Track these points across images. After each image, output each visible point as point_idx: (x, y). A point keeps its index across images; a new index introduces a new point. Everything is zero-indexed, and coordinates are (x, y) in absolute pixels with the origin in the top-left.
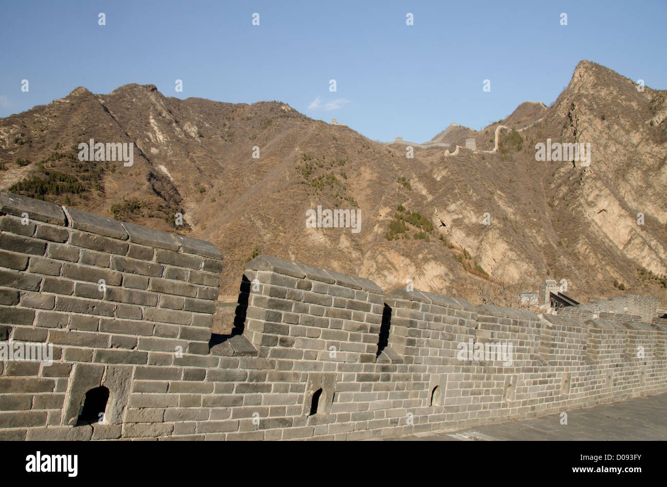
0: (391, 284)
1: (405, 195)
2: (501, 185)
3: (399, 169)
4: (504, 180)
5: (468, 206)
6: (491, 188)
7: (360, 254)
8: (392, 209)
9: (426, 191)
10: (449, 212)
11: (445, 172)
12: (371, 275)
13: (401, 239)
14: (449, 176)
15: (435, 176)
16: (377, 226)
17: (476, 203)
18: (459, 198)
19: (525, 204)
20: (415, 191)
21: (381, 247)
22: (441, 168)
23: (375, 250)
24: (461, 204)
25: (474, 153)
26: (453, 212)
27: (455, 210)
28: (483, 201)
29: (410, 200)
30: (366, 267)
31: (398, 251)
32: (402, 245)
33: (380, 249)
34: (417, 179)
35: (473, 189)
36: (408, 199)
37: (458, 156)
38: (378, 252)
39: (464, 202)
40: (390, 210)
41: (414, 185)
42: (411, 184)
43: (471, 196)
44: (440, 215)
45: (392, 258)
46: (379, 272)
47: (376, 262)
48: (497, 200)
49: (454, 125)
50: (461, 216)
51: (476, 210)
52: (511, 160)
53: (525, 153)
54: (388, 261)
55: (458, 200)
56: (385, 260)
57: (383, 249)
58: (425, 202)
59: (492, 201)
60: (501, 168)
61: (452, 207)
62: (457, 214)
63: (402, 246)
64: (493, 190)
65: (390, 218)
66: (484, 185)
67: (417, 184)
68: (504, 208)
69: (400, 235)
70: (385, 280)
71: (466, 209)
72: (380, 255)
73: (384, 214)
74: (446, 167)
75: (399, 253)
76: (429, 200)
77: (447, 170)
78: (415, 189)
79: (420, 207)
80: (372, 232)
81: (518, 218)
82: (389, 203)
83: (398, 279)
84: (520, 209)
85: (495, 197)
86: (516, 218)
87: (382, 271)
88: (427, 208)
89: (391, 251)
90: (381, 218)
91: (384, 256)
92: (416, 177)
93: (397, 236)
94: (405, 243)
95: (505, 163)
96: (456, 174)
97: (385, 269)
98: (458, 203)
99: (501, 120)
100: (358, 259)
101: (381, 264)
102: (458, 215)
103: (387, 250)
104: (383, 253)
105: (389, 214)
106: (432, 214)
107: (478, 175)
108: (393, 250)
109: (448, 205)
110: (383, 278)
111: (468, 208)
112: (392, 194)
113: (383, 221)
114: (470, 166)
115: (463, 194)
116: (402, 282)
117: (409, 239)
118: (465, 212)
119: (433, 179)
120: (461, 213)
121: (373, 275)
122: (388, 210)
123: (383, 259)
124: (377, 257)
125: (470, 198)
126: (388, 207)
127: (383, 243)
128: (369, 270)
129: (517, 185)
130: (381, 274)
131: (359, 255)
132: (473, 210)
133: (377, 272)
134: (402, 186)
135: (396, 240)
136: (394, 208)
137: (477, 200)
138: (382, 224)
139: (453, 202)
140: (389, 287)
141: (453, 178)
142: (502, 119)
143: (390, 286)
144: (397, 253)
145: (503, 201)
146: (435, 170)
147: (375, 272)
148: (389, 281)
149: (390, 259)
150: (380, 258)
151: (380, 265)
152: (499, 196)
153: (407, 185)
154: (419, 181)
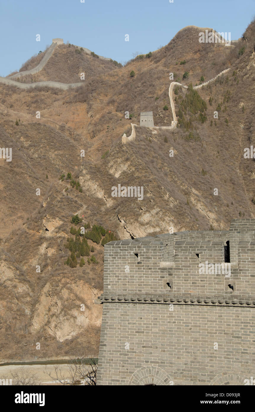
0: (82, 327)
1: (76, 199)
2: (194, 179)
3: (30, 146)
4: (196, 172)
5: (166, 216)
6: (184, 186)
7: (28, 287)
8: (63, 220)
9: (103, 193)
10: (142, 224)
11: (126, 166)
12: (54, 318)
13: (87, 264)
14: (133, 172)
15: (111, 172)
16: (45, 245)
17: (174, 211)
18: (154, 205)
19: (228, 206)
20: (88, 194)
21: (64, 277)
22: (119, 160)
23: (57, 282)
24: (157, 214)
25: (153, 133)
26: (147, 224)
27: (150, 221)
28: (182, 207)
29: (85, 207)
30: (45, 306)
31: (88, 281)
32: (91, 273)
33: (63, 280)
34: (88, 177)
35: (169, 191)
36: (82, 206)
37: (136, 140)
38: (61, 285)
39: (161, 210)
40: (61, 223)
41: (86, 184)
42: (81, 183)
43: (168, 201)
44: (129, 228)
45: (80, 292)
46: (65, 312)
47: (61, 299)
48: (194, 202)
49: (59, 43)
50: (158, 230)
51: (176, 221)
52: (198, 139)
53: (211, 125)
54: (76, 296)
55: (152, 208)
56: (72, 295)
57: (68, 280)
58: (103, 209)
59: (191, 205)
60: (187, 152)
61: (146, 217)
62: (153, 227)
63: (91, 275)
64: (187, 189)
65: (62, 234)
66: (175, 182)
67: (90, 183)
68: (203, 213)
69: (86, 259)
70: (75, 322)
71: (164, 220)
72: (65, 289)
73: (53, 229)
74: (127, 160)
75: (90, 284)
76: (108, 206)
77: (129, 163)
78: (88, 190)
79: (99, 216)
80: (38, 254)
81: (222, 225)
82: (58, 212)
83: (91, 319)
84: (221, 212)
85: (192, 199)
86: (219, 226)
87: (70, 310)
88: (107, 217)
89: (78, 283)
90: (48, 234)
91: (71, 290)
92: (87, 174)
93: (82, 260)
94: (93, 269)
95: (191, 144)
96: (143, 169)
97: (74, 308)
98: (154, 212)
99: (150, 53)
100: (26, 294)
101: (67, 300)
102: (155, 227)
103: (73, 282)
104: (69, 285)
105: (59, 229)
106: (116, 226)
107: (166, 168)
108: (82, 281)
109: (140, 215)
110: (72, 320)
111: (167, 218)
112: (59, 199)
113: (51, 239)
114: (154, 155)
115: (158, 200)
116: (96, 323)
117: (98, 263)
118: (163, 224)
119: (110, 175)
120: (158, 225)
121: (57, 317)
122: (58, 223)
123: (69, 294)
124: (60, 292)
125: (167, 205)
126: (57, 219)
127: (65, 271)
128: (49, 310)
129: (211, 176)
130: (69, 314)
131: (28, 289)
132: (173, 221)
133: (63, 313)
134: (69, 186)
135: (81, 266)
136: (66, 220)
137: (175, 206)
138: (51, 242)
139: (147, 211)
140: (80, 332)
141: (140, 175)
142: (152, 52)
143: (82, 329)
144: (87, 285)
145: (202, 204)
146: (112, 163)
147: (61, 313)
148: (79, 324)
149: (78, 293)
150: (65, 293)
151: (66, 303)
152: (196, 197)
153: (76, 185)
154: (92, 179)
